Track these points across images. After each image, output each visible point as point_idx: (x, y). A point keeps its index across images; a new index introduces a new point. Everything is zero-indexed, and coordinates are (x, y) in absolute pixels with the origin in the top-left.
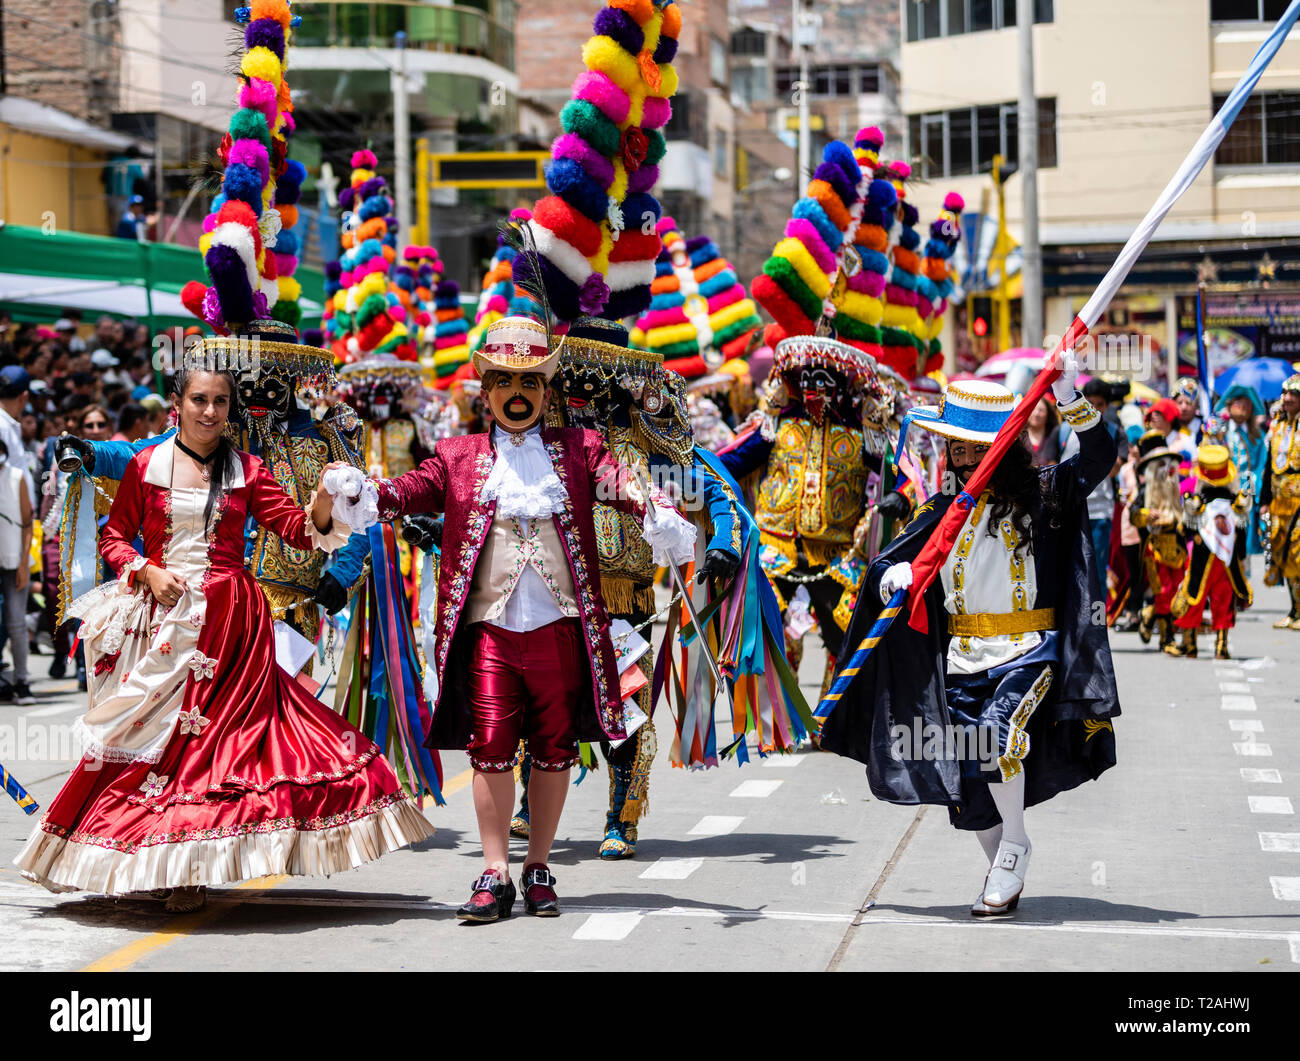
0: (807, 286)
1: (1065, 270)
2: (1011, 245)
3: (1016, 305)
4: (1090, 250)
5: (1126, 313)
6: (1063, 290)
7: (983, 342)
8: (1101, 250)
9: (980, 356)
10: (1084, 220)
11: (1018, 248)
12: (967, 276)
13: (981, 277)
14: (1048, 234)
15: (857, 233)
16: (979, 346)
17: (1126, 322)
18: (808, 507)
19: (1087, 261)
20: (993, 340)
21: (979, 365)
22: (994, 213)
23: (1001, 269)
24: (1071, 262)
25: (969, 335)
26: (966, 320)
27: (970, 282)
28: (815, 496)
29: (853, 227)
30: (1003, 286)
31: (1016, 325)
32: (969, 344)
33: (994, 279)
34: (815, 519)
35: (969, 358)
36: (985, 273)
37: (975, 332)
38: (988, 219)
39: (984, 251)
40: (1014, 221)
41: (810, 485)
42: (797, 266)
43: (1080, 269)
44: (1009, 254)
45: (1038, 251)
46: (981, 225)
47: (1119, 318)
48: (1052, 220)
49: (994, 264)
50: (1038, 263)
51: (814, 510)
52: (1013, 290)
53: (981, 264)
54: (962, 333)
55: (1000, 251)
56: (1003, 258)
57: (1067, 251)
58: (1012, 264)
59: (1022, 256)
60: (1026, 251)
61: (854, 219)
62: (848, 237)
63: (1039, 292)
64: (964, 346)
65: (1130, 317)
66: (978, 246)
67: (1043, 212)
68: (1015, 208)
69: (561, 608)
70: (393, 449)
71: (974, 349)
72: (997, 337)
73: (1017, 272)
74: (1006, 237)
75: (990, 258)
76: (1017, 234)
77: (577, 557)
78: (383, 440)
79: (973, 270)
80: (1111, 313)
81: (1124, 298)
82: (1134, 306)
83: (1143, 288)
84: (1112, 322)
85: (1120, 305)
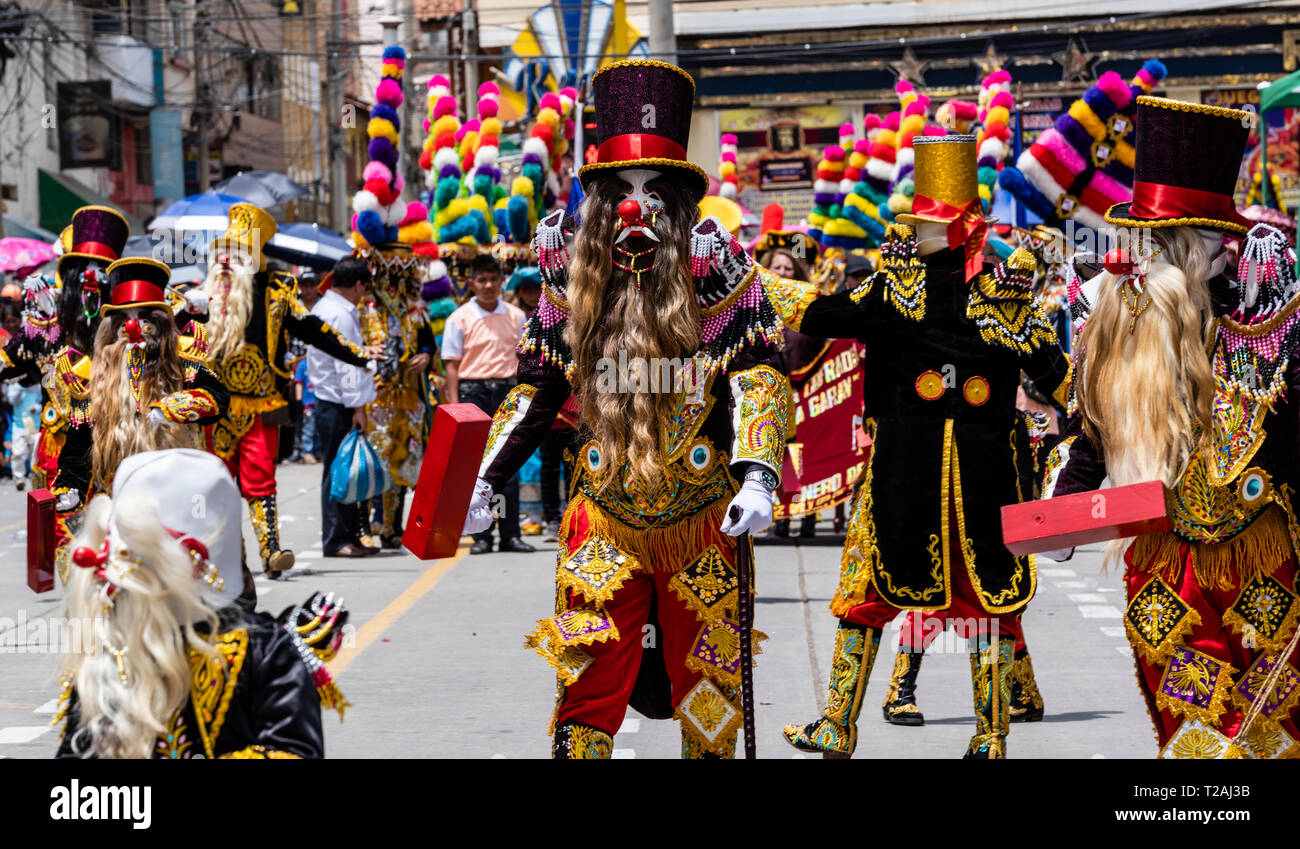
1: (710, 73)
2: (632, 37)
5: (795, 132)
6: (707, 101)
11: (642, 42)
17: (796, 144)
19: (740, 59)
24: (718, 60)
43: (731, 70)
46: (588, 15)
47: (786, 140)
53: (590, 64)
55: (617, 44)
57: (713, 45)
59: (650, 54)
60: (654, 44)
66: (585, 39)
74: (625, 26)
79: (578, 73)
80: (775, 131)
81: (792, 109)
82: (807, 122)
83: (822, 97)
84: (777, 146)
85: (786, 119)
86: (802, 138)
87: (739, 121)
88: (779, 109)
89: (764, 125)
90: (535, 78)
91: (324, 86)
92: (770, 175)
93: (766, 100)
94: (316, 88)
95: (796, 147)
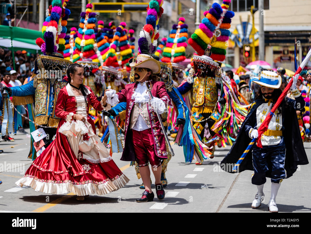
0: (203, 41)
1: (271, 39)
2: (256, 31)
3: (257, 48)
4: (278, 33)
5: (288, 51)
6: (270, 44)
7: (248, 58)
8: (281, 33)
9: (247, 62)
10: (276, 24)
11: (258, 32)
12: (243, 40)
13: (247, 40)
14: (266, 28)
15: (220, 26)
16: (246, 60)
17: (288, 53)
18: (199, 97)
19: (277, 36)
20: (250, 58)
21: (246, 65)
22: (251, 22)
23: (253, 38)
24: (272, 36)
25: (244, 56)
26: (243, 52)
27: (244, 41)
28: (201, 95)
29: (219, 25)
30: (253, 43)
31: (257, 54)
32: (244, 59)
33: (251, 41)
34: (201, 100)
35: (243, 63)
36: (248, 39)
37: (245, 56)
38: (249, 24)
39: (248, 33)
40: (257, 25)
41: (200, 92)
42: (200, 36)
43: (275, 38)
44: (255, 34)
45: (263, 33)
46: (247, 25)
47: (286, 52)
48: (267, 24)
49: (251, 37)
50: (263, 36)
51: (201, 98)
52: (256, 44)
53: (247, 36)
54: (242, 56)
55: (253, 33)
56: (253, 35)
57: (272, 33)
58: (256, 36)
59: (259, 34)
60: (260, 33)
61: (219, 23)
62: (217, 27)
63: (264, 44)
64: (242, 60)
65: (289, 52)
66: (247, 31)
67: (265, 22)
68: (257, 21)
69: (148, 125)
70: (90, 83)
71: (245, 61)
72: (252, 57)
73: (257, 39)
74: (255, 29)
75: (250, 35)
76: (257, 28)
77: (152, 113)
78: (88, 81)
79: (245, 38)
80: (284, 51)
81: (287, 47)
82: (290, 49)
84: (284, 53)
85: (286, 49)
87: (277, 48)
88: (285, 47)
89: (281, 49)
90: (237, 39)
92: (283, 60)
93: (282, 44)
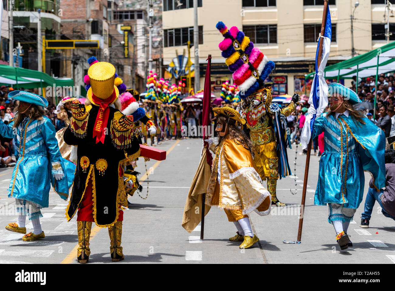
1: (205, 70)
3: (193, 79)
5: (220, 81)
12: (179, 72)
13: (183, 72)
14: (201, 61)
22: (187, 55)
30: (189, 74)
33: (187, 72)
40: (192, 58)
44: (191, 66)
45: (199, 65)
46: (183, 58)
48: (202, 58)
49: (187, 69)
50: (199, 69)
52: (192, 75)
55: (188, 65)
60: (195, 65)
63: (199, 75)
66: (182, 64)
67: (199, 56)
68: (193, 55)
72: (188, 87)
73: (193, 71)
74: (190, 62)
75: (185, 67)
76: (193, 61)
79: (181, 70)
80: (217, 81)
81: (220, 77)
82: (222, 80)
83: (225, 75)
84: (217, 84)
85: (219, 79)
86: (222, 82)
88: (217, 77)
89: (214, 80)
90: (173, 71)
91: (132, 71)
92: (216, 89)
93: (215, 75)
94: (130, 71)
95: (220, 84)
